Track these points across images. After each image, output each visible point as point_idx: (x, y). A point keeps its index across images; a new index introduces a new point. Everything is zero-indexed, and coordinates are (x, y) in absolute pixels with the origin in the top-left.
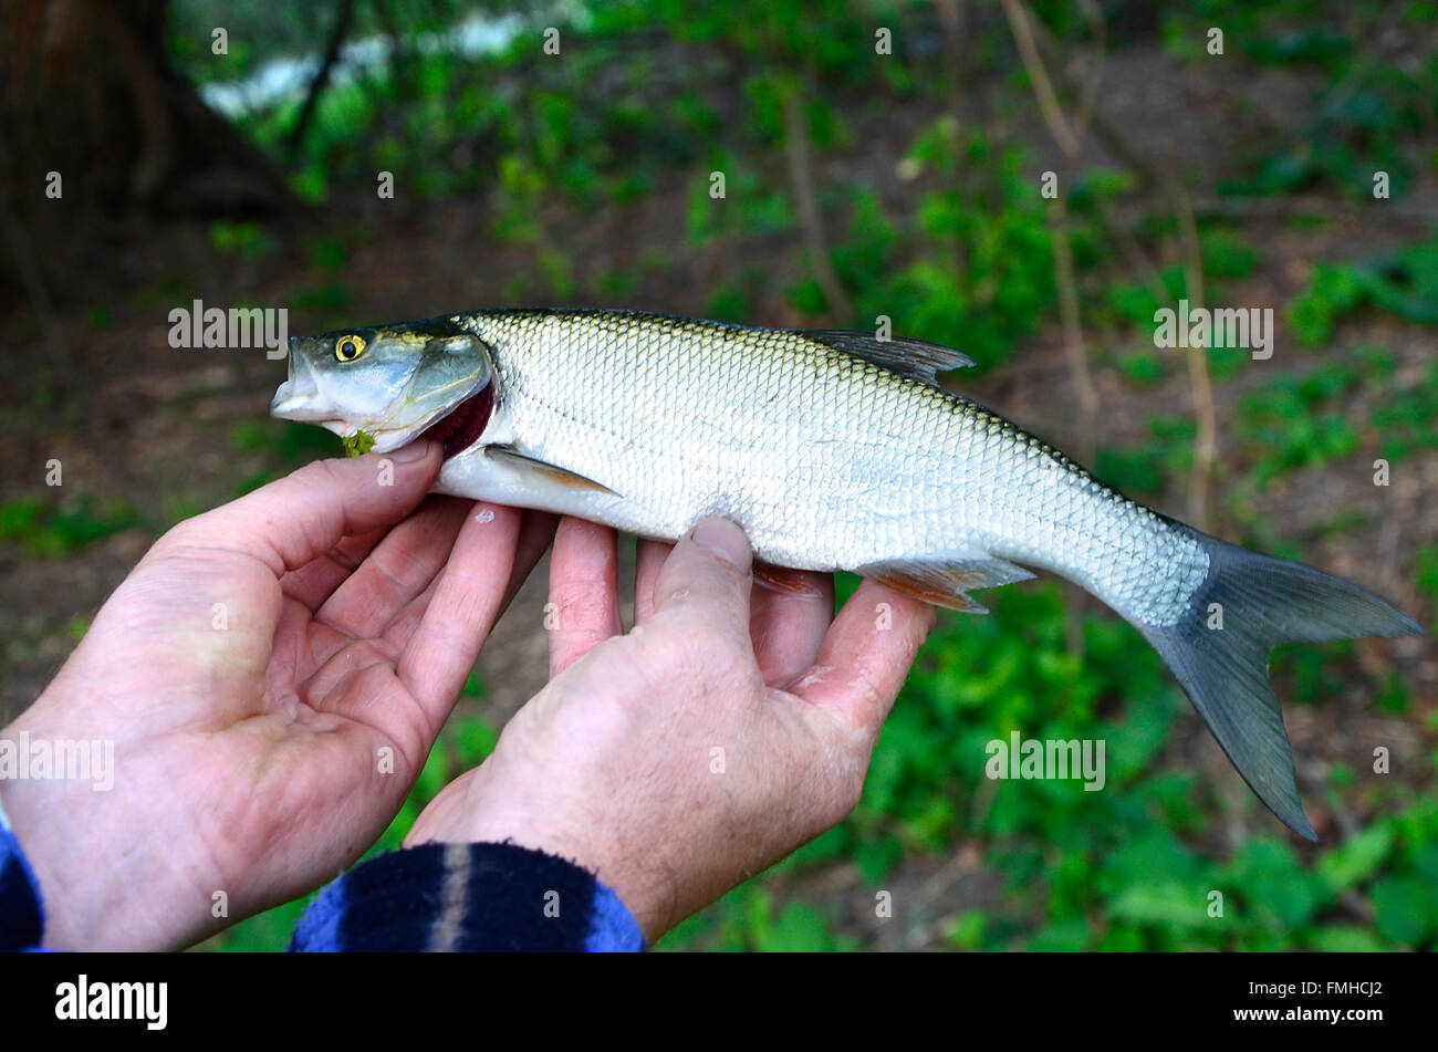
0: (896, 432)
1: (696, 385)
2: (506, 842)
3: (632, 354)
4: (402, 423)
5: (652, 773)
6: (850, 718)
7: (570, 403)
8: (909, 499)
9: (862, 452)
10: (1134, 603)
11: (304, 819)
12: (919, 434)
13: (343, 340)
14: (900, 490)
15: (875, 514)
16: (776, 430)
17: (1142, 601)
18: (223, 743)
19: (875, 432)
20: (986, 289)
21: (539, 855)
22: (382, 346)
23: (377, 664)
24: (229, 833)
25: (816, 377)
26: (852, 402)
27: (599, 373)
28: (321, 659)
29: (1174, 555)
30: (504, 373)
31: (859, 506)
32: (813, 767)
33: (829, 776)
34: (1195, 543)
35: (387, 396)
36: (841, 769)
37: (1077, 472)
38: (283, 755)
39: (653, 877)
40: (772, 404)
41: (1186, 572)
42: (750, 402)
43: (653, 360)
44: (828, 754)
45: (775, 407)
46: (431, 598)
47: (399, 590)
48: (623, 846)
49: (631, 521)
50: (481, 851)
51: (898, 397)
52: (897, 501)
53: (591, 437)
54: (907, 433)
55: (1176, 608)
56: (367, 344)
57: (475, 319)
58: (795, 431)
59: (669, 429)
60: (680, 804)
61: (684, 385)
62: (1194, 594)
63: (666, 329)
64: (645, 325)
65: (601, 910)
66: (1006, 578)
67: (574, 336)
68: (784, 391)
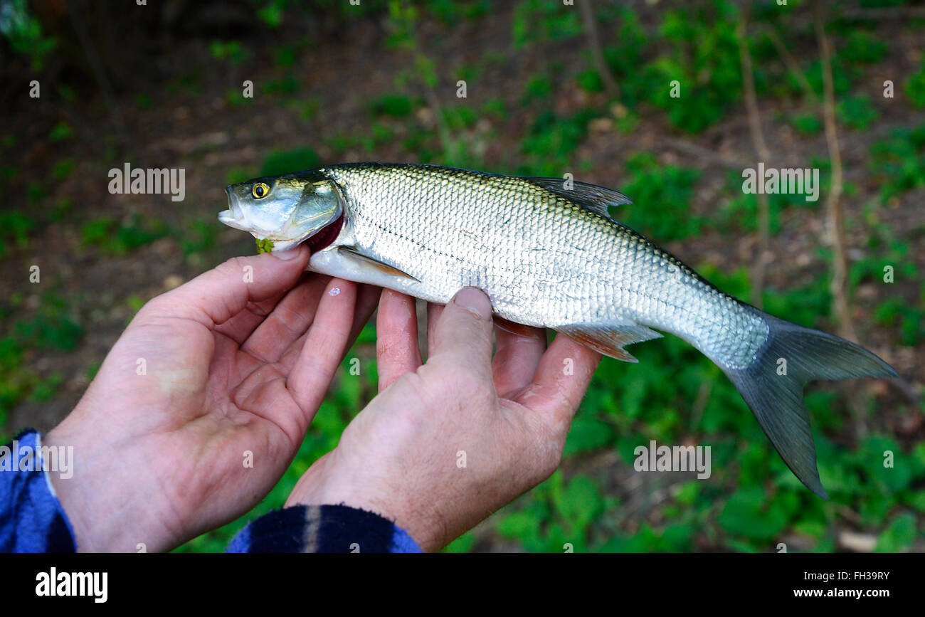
0: (581, 247)
1: (462, 212)
2: (341, 505)
3: (424, 192)
4: (289, 237)
5: (429, 461)
6: (552, 417)
7: (388, 222)
8: (587, 288)
9: (561, 257)
10: (721, 355)
11: (226, 482)
12: (595, 248)
13: (256, 185)
14: (583, 282)
15: (567, 295)
16: (508, 241)
17: (726, 355)
18: (178, 439)
19: (568, 246)
20: (705, 75)
21: (360, 511)
22: (279, 189)
23: (275, 380)
24: (182, 493)
25: (534, 209)
26: (555, 227)
27: (405, 204)
28: (244, 374)
29: (747, 326)
30: (350, 202)
31: (557, 290)
32: (528, 448)
33: (539, 453)
34: (760, 319)
35: (282, 220)
36: (547, 448)
37: (690, 275)
38: (214, 444)
39: (431, 520)
40: (506, 225)
41: (753, 337)
42: (493, 223)
43: (437, 196)
44: (539, 440)
45: (508, 227)
46: (306, 340)
47: (290, 332)
48: (412, 505)
49: (423, 294)
50: (327, 510)
51: (583, 225)
52: (581, 289)
53: (400, 242)
54: (588, 248)
55: (747, 358)
56: (270, 187)
57: (333, 170)
58: (520, 242)
59: (445, 238)
60: (446, 477)
61: (454, 212)
62: (758, 350)
63: (445, 177)
64: (433, 174)
65: (397, 543)
66: (645, 336)
67: (392, 181)
68: (514, 218)
